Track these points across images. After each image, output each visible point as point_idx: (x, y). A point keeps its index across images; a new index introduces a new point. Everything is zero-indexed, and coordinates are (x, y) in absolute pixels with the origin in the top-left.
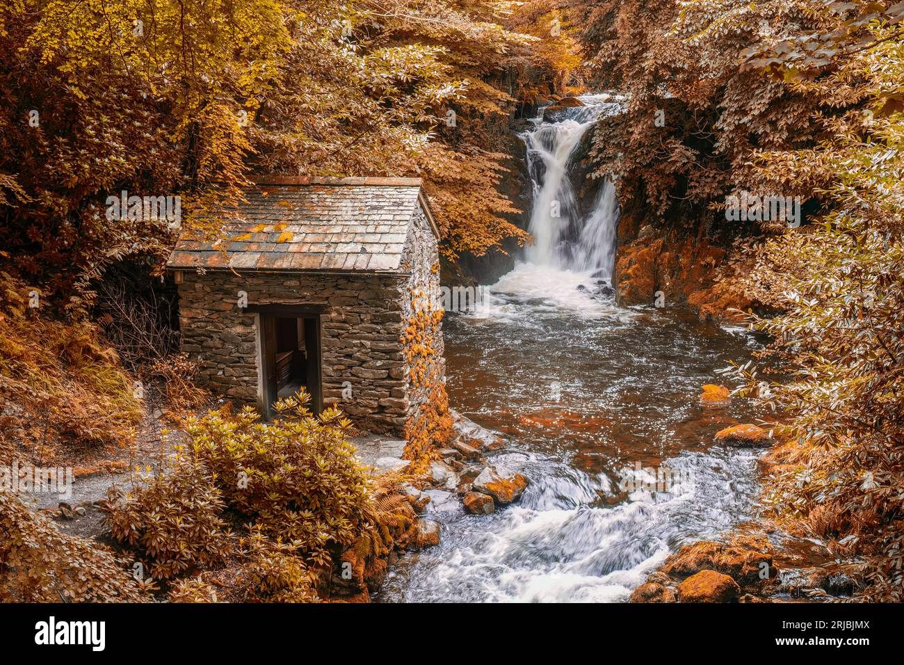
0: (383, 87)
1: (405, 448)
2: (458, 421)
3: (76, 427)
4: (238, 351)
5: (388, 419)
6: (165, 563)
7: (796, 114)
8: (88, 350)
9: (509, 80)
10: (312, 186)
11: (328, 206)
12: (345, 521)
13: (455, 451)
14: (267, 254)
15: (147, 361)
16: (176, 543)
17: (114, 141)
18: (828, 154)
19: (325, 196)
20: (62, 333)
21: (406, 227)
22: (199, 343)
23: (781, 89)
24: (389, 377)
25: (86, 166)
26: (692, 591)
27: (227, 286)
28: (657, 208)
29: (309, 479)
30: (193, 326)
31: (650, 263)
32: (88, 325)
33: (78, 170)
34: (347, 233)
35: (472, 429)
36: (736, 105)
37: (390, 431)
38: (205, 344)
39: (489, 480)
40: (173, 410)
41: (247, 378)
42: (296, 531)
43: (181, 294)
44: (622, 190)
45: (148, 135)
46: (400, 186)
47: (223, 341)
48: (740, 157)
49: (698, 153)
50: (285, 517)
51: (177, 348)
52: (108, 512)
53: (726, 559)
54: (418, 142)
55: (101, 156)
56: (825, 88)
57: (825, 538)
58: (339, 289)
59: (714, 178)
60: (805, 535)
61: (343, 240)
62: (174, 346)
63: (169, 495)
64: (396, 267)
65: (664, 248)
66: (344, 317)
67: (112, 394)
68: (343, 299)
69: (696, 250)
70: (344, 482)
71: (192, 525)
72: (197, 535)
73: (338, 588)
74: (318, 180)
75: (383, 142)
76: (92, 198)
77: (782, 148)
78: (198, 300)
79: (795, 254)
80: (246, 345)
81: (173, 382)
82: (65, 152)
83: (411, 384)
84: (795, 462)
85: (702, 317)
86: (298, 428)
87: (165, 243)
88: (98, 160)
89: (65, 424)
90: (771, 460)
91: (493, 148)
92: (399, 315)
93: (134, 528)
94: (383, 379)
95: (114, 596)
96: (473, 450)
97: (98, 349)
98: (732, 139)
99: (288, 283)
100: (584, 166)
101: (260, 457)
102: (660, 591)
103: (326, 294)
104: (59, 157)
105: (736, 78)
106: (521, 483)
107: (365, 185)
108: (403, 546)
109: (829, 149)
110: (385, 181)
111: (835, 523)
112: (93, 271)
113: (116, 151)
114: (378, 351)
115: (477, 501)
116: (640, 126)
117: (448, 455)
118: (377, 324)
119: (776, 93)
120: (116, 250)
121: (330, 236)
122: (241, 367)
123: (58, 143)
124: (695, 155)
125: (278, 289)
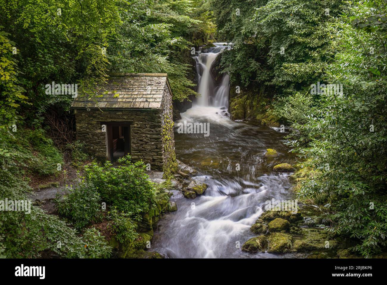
0: (150, 39)
1: (163, 175)
2: (180, 164)
3: (38, 169)
4: (99, 139)
5: (156, 164)
6: (80, 222)
7: (298, 50)
8: (41, 139)
9: (189, 37)
10: (125, 76)
11: (132, 84)
12: (146, 204)
13: (180, 175)
14: (110, 102)
15: (64, 143)
16: (84, 215)
17: (49, 59)
18: (311, 65)
19: (131, 80)
20: (31, 133)
21: (162, 92)
22: (83, 136)
23: (293, 41)
24: (157, 148)
25: (39, 69)
26: (273, 226)
27: (94, 115)
28: (245, 84)
29: (132, 188)
30: (81, 130)
31: (242, 104)
32: (41, 130)
33: (36, 70)
34: (140, 94)
35: (185, 167)
36: (276, 47)
37: (157, 168)
38: (86, 137)
39: (193, 186)
40: (75, 162)
41: (102, 149)
42: (128, 208)
43: (76, 117)
44: (232, 77)
45: (62, 57)
46: (159, 76)
47: (93, 135)
48: (277, 66)
49: (260, 64)
50: (123, 203)
51: (75, 138)
52: (57, 203)
53: (284, 214)
54: (162, 60)
55: (44, 65)
56: (309, 40)
57: (318, 205)
58: (138, 115)
59: (266, 73)
60: (311, 204)
61: (138, 97)
62: (74, 137)
63: (80, 196)
64: (159, 107)
65: (247, 99)
66: (139, 126)
67: (51, 156)
68: (140, 119)
69: (259, 99)
70: (145, 189)
71: (89, 207)
72: (91, 211)
73: (142, 229)
74: (128, 74)
75: (150, 60)
76: (41, 81)
77: (293, 62)
78: (83, 120)
79: (300, 101)
80: (102, 137)
81: (74, 151)
82: (30, 64)
83: (164, 150)
84: (303, 177)
85: (262, 124)
86: (127, 169)
87: (70, 98)
88: (44, 67)
89: (34, 169)
90: (294, 176)
91: (184, 62)
92: (160, 125)
93: (68, 209)
94: (154, 149)
95: (67, 238)
96: (186, 175)
97: (45, 139)
98: (274, 59)
99: (118, 113)
100: (217, 69)
101: (113, 180)
102: (261, 226)
103: (132, 117)
104: (28, 65)
105: (276, 36)
106: (205, 186)
107: (146, 76)
108: (164, 212)
109: (311, 62)
110: (153, 74)
111: (322, 199)
112: (42, 110)
113: (50, 63)
114: (152, 138)
115: (190, 194)
116: (240, 54)
117: (177, 177)
118: (152, 128)
119: (291, 42)
120: (51, 101)
121: (133, 95)
122: (100, 145)
123: (28, 60)
124: (259, 65)
125: (114, 116)
